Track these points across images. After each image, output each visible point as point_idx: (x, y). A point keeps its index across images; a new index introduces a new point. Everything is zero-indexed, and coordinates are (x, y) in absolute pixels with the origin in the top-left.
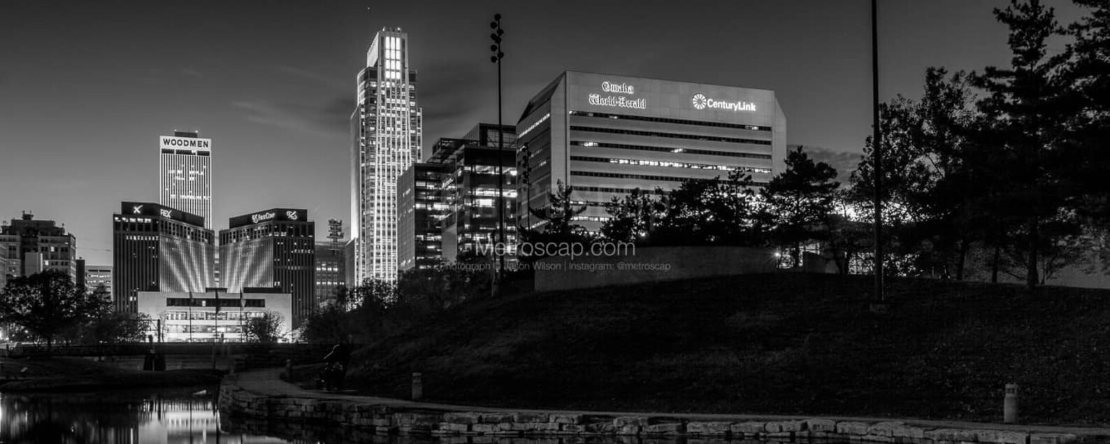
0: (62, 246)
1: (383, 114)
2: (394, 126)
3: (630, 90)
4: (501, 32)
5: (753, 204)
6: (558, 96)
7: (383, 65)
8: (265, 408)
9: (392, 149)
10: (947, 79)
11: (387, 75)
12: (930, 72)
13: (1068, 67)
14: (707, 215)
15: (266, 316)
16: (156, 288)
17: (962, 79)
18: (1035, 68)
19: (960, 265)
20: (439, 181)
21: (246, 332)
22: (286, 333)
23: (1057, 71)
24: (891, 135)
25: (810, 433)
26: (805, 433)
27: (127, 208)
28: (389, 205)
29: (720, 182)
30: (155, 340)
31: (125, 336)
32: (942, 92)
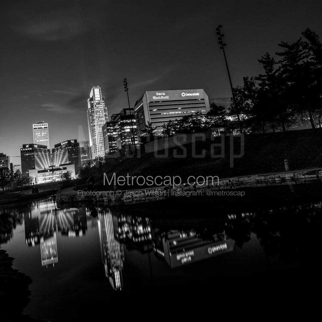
0: (6, 160)
1: (96, 110)
2: (99, 113)
3: (164, 94)
4: (127, 83)
5: (203, 120)
6: (144, 98)
7: (94, 97)
8: (70, 199)
9: (99, 119)
10: (249, 80)
11: (96, 99)
12: (244, 78)
13: (281, 72)
14: (191, 125)
15: (67, 172)
16: (34, 168)
17: (253, 79)
18: (272, 73)
19: (263, 129)
20: (114, 126)
21: (62, 178)
22: (74, 176)
23: (278, 73)
24: (237, 96)
25: (232, 183)
26: (230, 183)
27: (24, 146)
28: (100, 135)
29: (193, 115)
30: (35, 184)
31: (26, 184)
32: (249, 83)
